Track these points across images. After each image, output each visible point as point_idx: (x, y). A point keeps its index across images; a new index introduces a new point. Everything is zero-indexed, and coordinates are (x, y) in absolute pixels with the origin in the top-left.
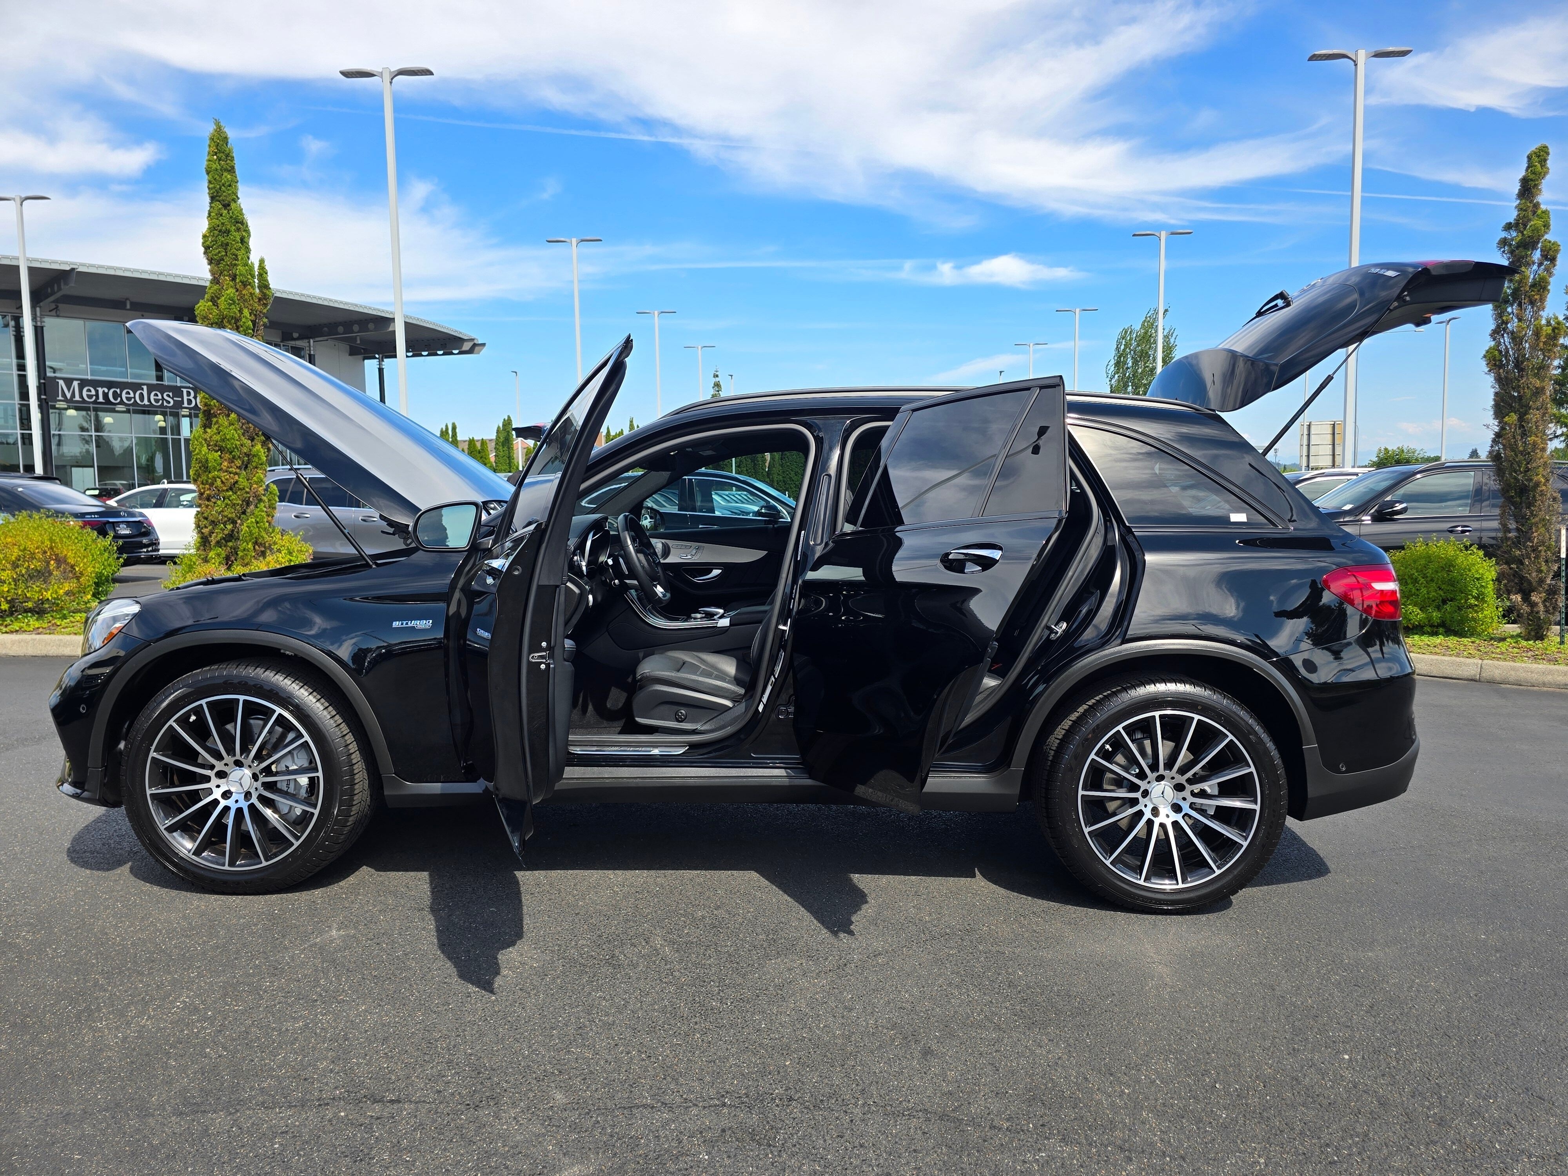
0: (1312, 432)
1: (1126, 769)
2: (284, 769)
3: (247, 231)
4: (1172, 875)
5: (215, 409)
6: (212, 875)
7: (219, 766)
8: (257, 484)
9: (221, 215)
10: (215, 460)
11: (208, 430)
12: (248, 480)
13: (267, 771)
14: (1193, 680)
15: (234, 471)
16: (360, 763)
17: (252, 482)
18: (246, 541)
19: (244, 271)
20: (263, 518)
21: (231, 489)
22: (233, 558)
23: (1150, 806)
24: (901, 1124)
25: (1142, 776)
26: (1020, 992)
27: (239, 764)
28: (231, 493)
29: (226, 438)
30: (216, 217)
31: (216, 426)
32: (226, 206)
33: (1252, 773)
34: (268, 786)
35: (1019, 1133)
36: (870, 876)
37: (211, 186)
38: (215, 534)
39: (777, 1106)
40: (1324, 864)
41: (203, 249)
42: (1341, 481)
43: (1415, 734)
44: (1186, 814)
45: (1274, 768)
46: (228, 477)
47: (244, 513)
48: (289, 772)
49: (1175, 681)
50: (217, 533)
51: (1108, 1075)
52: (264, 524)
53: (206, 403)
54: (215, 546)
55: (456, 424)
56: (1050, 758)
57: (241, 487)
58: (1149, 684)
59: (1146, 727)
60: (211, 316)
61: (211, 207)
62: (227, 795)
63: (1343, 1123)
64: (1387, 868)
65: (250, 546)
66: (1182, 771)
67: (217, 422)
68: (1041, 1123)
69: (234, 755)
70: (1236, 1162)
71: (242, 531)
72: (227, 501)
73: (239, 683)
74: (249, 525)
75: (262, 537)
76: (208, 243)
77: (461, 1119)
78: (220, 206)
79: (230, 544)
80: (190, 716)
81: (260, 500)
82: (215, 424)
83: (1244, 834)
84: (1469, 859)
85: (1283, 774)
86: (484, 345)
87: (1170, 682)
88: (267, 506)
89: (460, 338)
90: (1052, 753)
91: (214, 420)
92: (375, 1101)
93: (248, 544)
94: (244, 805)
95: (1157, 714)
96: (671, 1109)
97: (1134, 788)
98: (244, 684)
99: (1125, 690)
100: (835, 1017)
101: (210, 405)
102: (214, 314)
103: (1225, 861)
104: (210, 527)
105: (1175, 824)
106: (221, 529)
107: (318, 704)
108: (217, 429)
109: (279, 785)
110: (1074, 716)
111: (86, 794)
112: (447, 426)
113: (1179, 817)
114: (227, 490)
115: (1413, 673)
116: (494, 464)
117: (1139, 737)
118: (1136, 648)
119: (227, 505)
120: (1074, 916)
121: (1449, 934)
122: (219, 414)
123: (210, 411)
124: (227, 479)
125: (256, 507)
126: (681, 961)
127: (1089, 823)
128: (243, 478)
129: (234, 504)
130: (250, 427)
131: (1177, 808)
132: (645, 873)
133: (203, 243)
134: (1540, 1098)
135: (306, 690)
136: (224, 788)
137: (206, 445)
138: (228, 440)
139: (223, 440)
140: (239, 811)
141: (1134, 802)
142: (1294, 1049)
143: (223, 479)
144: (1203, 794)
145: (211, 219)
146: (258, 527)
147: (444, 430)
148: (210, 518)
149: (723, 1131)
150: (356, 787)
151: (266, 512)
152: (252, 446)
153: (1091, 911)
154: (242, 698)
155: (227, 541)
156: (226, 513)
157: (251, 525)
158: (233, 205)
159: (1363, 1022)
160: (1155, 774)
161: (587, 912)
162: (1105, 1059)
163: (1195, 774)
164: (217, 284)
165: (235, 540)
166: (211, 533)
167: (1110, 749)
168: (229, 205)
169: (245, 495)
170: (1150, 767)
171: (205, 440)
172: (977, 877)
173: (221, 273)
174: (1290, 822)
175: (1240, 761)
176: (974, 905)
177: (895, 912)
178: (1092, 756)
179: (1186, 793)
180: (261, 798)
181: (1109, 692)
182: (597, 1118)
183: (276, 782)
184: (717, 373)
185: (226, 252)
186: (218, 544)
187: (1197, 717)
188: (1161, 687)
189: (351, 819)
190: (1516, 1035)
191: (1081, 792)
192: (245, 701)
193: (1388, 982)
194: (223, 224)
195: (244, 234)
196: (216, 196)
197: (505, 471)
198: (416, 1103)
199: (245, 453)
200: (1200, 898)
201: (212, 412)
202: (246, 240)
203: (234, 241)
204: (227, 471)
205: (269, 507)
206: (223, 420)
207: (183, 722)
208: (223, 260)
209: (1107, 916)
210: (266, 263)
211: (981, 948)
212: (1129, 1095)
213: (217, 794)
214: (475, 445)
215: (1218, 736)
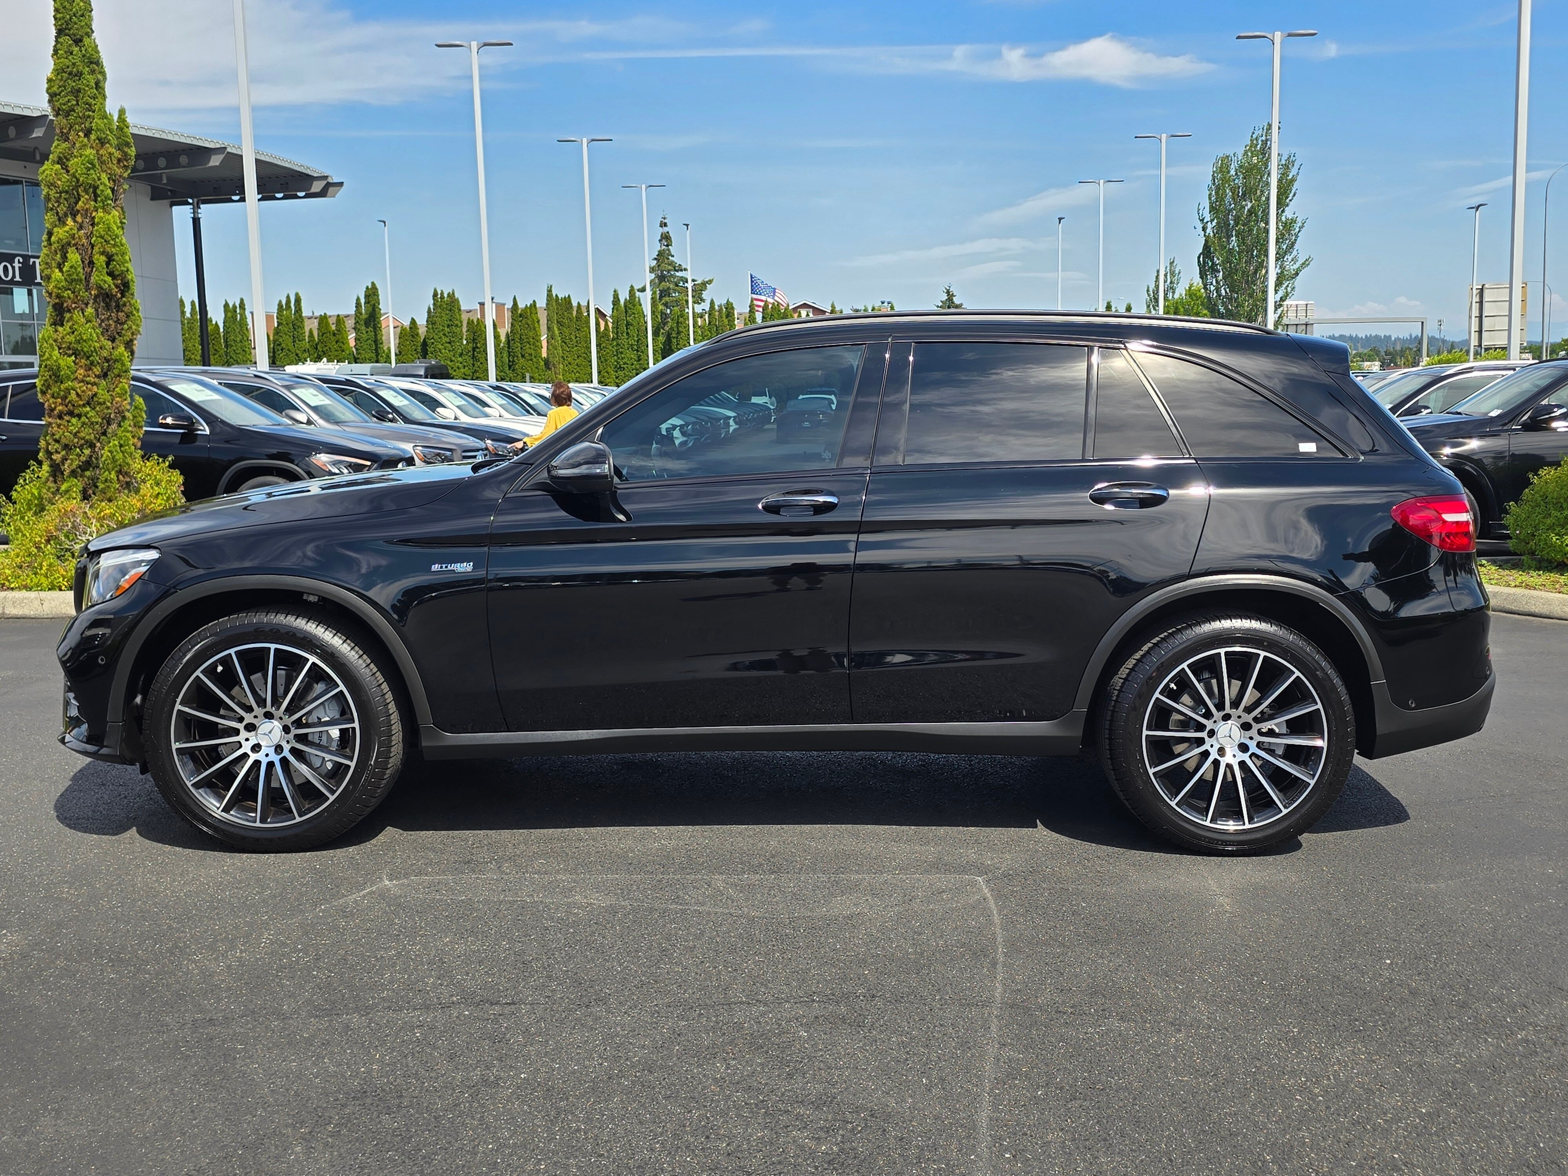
0: (1486, 298)
1: (1193, 709)
2: (316, 720)
3: (103, 73)
4: (1239, 816)
5: (69, 301)
6: (242, 832)
7: (248, 718)
8: (120, 397)
9: (71, 53)
10: (68, 367)
11: (60, 329)
12: (108, 392)
13: (298, 723)
14: (1259, 616)
15: (93, 380)
16: (395, 713)
17: (114, 394)
18: (108, 470)
19: (102, 125)
20: (128, 439)
21: (88, 403)
22: (91, 492)
23: (1217, 746)
24: (975, 1011)
25: (1208, 715)
26: (1083, 919)
27: (269, 716)
28: (88, 409)
29: (82, 339)
30: (65, 56)
31: (70, 324)
32: (78, 41)
33: (1318, 709)
34: (302, 739)
35: (1081, 1015)
36: (927, 828)
37: (58, 16)
38: (69, 461)
39: (862, 1001)
40: (1405, 811)
41: (46, 97)
42: (1494, 378)
43: (1490, 669)
44: (1253, 754)
45: (1341, 704)
46: (85, 388)
47: (104, 433)
48: (320, 723)
49: (1241, 617)
50: (72, 460)
51: (1164, 977)
52: (130, 448)
53: (59, 294)
54: (69, 477)
55: (300, 294)
56: (1114, 698)
57: (101, 400)
58: (1214, 620)
59: (1211, 665)
60: (59, 182)
61: (56, 41)
62: (256, 748)
63: (1373, 1006)
64: (1470, 814)
65: (113, 475)
66: (1249, 710)
67: (71, 318)
68: (1102, 1008)
69: (265, 707)
70: (1273, 1031)
71: (102, 456)
72: (83, 419)
73: (271, 630)
74: (112, 449)
75: (128, 464)
76: (55, 89)
77: (577, 1014)
78: (71, 42)
79: (88, 473)
80: (217, 666)
81: (124, 418)
82: (68, 321)
83: (1312, 773)
84: (1559, 806)
85: (1351, 709)
86: (341, 184)
87: (1236, 618)
88: (132, 424)
89: (308, 175)
90: (1116, 692)
91: (67, 315)
92: (492, 1004)
93: (110, 474)
94: (276, 759)
95: (1222, 651)
96: (766, 1004)
97: (1201, 727)
98: (276, 632)
99: (1190, 626)
100: (906, 939)
101: (63, 297)
102: (63, 180)
103: (1292, 800)
104: (64, 453)
105: (1242, 764)
106: (77, 455)
107: (353, 653)
108: (70, 328)
109: (310, 738)
110: (1137, 656)
111: (104, 751)
112: (288, 297)
113: (1245, 757)
114: (84, 405)
115: (1487, 607)
116: (354, 350)
117: (1207, 676)
118: (1202, 583)
119: (84, 423)
120: (1139, 859)
121: (1516, 869)
122: (74, 309)
123: (63, 304)
124: (83, 392)
125: (120, 426)
126: (747, 899)
127: (1153, 764)
128: (102, 390)
129: (92, 423)
130: (110, 325)
131: (1243, 748)
132: (690, 828)
133: (48, 90)
134: (1560, 989)
135: (340, 638)
136: (253, 741)
137: (56, 348)
138: (85, 341)
139: (78, 342)
140: (271, 765)
141: (1200, 742)
142: (1340, 957)
143: (78, 390)
144: (1271, 733)
145: (58, 58)
146: (122, 452)
147: (284, 303)
148: (64, 441)
149: (816, 1017)
150: (393, 738)
151: (132, 432)
152: (113, 348)
153: (1157, 855)
154: (273, 646)
155: (83, 470)
156: (82, 435)
157: (113, 450)
158: (86, 41)
159: (1411, 937)
160: (1222, 713)
161: (640, 862)
162: (1162, 965)
163: (1262, 712)
164: (66, 141)
165: (94, 468)
166: (64, 459)
167: (1175, 688)
168: (81, 41)
169: (105, 411)
170: (1216, 706)
171: (55, 341)
172: (1039, 827)
173: (71, 127)
174: (1358, 760)
175: (1307, 698)
176: (1037, 851)
177: (955, 858)
178: (1157, 695)
179: (1253, 732)
180: (293, 751)
181: (1174, 629)
182: (700, 1011)
183: (307, 734)
184: (666, 221)
185: (77, 101)
186: (73, 473)
187: (1263, 654)
188: (1226, 624)
189: (388, 771)
190: (1555, 945)
191: (1145, 733)
192: (276, 650)
193: (1443, 907)
194: (74, 64)
195: (100, 77)
196: (66, 29)
197: (370, 361)
198: (531, 1004)
199: (105, 358)
200: (1266, 838)
201: (65, 305)
202: (101, 85)
203: (87, 86)
204: (83, 381)
205: (135, 426)
206: (77, 316)
207: (210, 672)
208: (74, 111)
209: (1173, 858)
210: (127, 115)
211: (1044, 886)
212: (1182, 989)
213: (246, 748)
214: (327, 324)
215: (1285, 672)
